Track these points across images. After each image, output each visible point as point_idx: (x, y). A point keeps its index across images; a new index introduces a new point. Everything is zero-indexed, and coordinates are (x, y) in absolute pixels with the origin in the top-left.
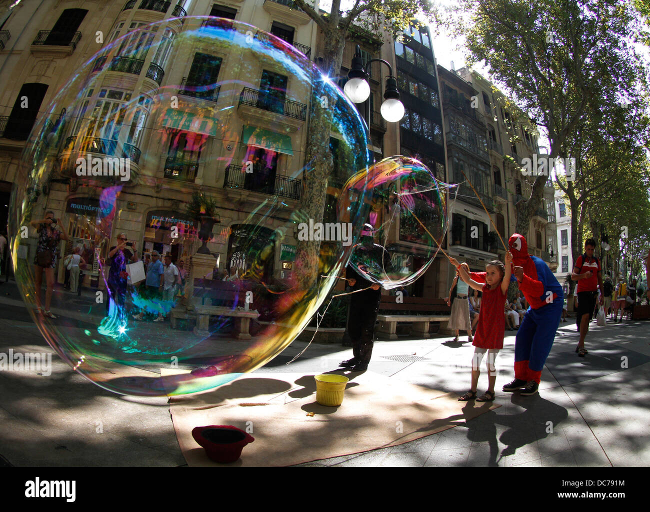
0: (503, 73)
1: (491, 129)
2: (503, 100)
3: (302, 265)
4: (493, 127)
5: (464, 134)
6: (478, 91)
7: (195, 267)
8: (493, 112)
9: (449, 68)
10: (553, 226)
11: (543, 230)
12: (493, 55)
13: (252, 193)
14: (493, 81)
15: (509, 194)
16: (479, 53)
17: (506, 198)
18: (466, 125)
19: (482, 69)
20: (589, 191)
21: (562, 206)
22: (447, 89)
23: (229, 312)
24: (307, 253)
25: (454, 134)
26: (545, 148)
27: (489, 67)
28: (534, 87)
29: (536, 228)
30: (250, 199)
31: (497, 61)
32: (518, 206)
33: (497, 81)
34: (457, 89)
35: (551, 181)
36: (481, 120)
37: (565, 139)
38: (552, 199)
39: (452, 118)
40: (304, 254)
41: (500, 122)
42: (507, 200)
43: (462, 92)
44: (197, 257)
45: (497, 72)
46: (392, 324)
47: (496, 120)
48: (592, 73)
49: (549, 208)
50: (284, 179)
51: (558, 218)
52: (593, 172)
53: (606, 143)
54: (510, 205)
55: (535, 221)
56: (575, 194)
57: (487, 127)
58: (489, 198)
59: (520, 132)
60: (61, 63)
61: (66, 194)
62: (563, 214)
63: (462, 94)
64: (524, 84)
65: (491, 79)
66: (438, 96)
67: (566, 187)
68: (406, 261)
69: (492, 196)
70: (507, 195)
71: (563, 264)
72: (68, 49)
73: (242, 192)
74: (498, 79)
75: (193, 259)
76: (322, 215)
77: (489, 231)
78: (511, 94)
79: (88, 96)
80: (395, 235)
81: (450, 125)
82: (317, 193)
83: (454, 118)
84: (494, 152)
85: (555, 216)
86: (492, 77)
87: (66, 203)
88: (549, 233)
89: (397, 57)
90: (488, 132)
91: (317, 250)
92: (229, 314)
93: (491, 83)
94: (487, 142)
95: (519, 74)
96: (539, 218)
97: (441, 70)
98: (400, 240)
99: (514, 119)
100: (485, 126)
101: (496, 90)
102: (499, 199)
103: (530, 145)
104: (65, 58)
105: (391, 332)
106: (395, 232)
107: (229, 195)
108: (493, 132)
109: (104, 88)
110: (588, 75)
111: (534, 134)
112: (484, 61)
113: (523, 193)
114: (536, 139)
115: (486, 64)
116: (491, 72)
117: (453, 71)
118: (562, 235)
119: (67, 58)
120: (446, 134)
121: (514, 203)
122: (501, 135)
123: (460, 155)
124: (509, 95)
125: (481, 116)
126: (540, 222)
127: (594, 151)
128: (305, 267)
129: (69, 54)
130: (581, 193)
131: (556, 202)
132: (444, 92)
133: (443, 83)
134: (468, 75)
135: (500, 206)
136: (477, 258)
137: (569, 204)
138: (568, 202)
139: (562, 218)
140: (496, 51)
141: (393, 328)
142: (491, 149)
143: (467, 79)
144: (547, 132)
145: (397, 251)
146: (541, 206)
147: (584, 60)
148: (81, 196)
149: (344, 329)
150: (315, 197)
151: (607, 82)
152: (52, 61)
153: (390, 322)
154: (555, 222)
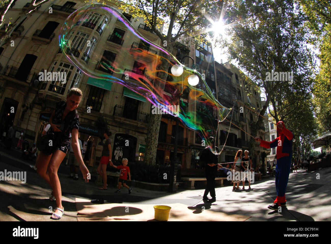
0: (245, 64)
1: (238, 91)
2: (244, 77)
3: (148, 153)
4: (240, 90)
5: (226, 94)
6: (233, 73)
7: (97, 152)
8: (240, 82)
9: (220, 63)
10: (268, 133)
11: (263, 135)
12: (240, 56)
13: (126, 119)
14: (240, 68)
15: (247, 120)
16: (234, 55)
17: (246, 122)
18: (227, 89)
19: (235, 63)
20: (285, 116)
21: (272, 124)
22: (219, 72)
23: (112, 174)
24: (151, 148)
25: (222, 93)
26: (264, 98)
27: (238, 62)
28: (259, 70)
29: (260, 135)
30: (125, 122)
31: (242, 59)
32: (251, 125)
33: (242, 68)
34: (223, 72)
35: (267, 113)
36: (234, 87)
37: (273, 93)
38: (267, 121)
39: (221, 86)
40: (150, 148)
41: (243, 87)
42: (246, 123)
43: (225, 74)
44: (98, 147)
45: (242, 64)
46: (192, 182)
47: (241, 86)
48: (286, 61)
49: (266, 126)
50: (141, 113)
51: (270, 130)
52: (286, 107)
53: (292, 93)
54: (248, 125)
55: (259, 132)
56: (278, 118)
57: (237, 90)
58: (237, 122)
59: (252, 91)
60: (44, 47)
61: (40, 111)
62: (272, 128)
63: (225, 75)
64: (254, 69)
65: (239, 67)
66: (215, 76)
67: (274, 115)
68: (199, 153)
69: (239, 121)
70: (246, 121)
71: (273, 151)
72: (48, 40)
73: (122, 118)
74: (242, 67)
75: (96, 148)
76: (159, 130)
77: (238, 137)
78: (248, 74)
79: (54, 65)
80: (193, 141)
81: (220, 89)
82: (156, 120)
83: (222, 86)
84: (240, 101)
85: (269, 129)
86: (240, 66)
87: (40, 115)
88: (266, 137)
89: (196, 57)
90: (237, 92)
91: (156, 147)
92: (112, 175)
93: (239, 69)
94: (237, 97)
95: (252, 65)
96: (261, 131)
97: (216, 63)
98: (196, 143)
99: (250, 85)
100: (236, 89)
101: (242, 72)
102: (242, 123)
103: (257, 97)
104: (46, 44)
105: (192, 186)
106: (193, 139)
107: (115, 119)
108: (240, 92)
109: (62, 62)
110: (284, 62)
111: (259, 92)
112: (236, 59)
113: (254, 119)
114: (259, 94)
115: (237, 60)
116: (239, 64)
117: (222, 64)
118: (272, 137)
119: (47, 45)
120: (218, 93)
121: (249, 124)
122: (244, 93)
123: (224, 103)
124: (247, 74)
125: (234, 85)
126: (261, 132)
127: (287, 97)
128: (150, 154)
129: (48, 43)
130: (281, 117)
131: (269, 123)
132: (217, 74)
133: (217, 70)
134: (229, 66)
135: (243, 126)
136: (232, 151)
137: (276, 123)
138: (275, 122)
139: (272, 130)
140: (242, 54)
141: (193, 184)
142: (239, 100)
143: (228, 67)
144: (265, 90)
145: (194, 149)
146: (262, 125)
147: (282, 55)
148: (47, 112)
149: (169, 184)
150: (155, 121)
151: (293, 64)
152: (41, 45)
153: (191, 181)
154: (269, 132)
